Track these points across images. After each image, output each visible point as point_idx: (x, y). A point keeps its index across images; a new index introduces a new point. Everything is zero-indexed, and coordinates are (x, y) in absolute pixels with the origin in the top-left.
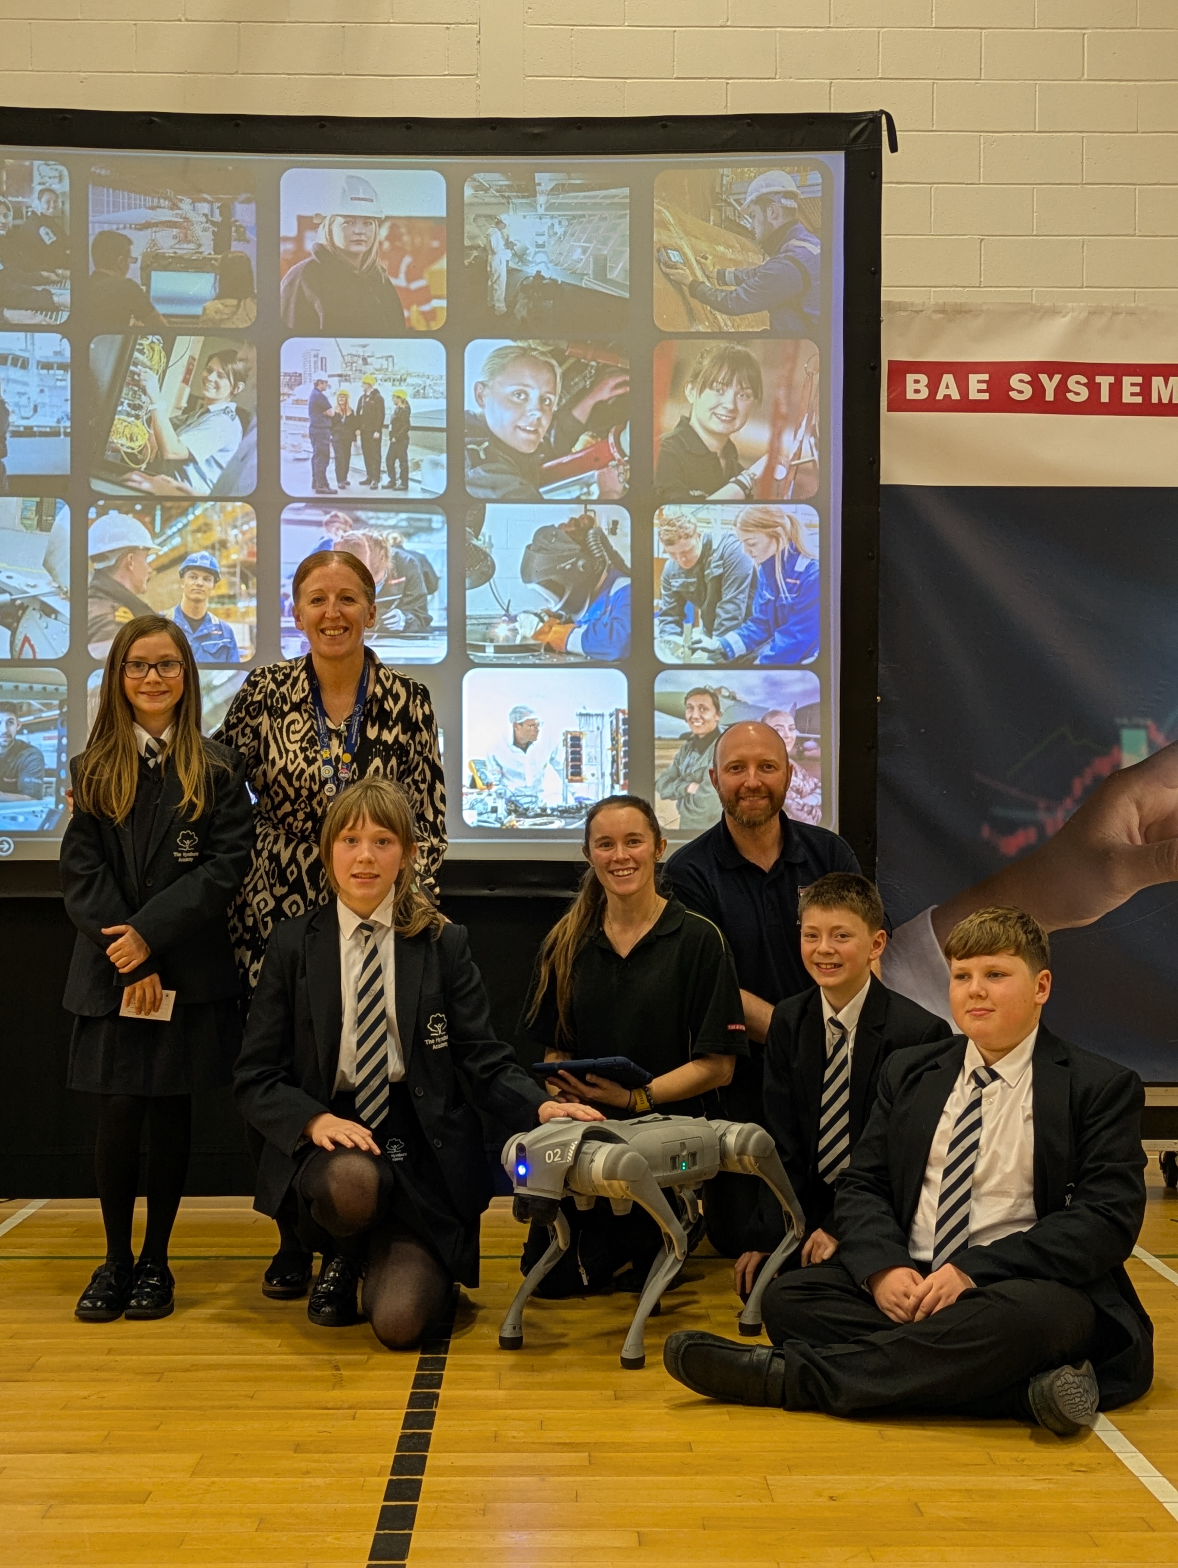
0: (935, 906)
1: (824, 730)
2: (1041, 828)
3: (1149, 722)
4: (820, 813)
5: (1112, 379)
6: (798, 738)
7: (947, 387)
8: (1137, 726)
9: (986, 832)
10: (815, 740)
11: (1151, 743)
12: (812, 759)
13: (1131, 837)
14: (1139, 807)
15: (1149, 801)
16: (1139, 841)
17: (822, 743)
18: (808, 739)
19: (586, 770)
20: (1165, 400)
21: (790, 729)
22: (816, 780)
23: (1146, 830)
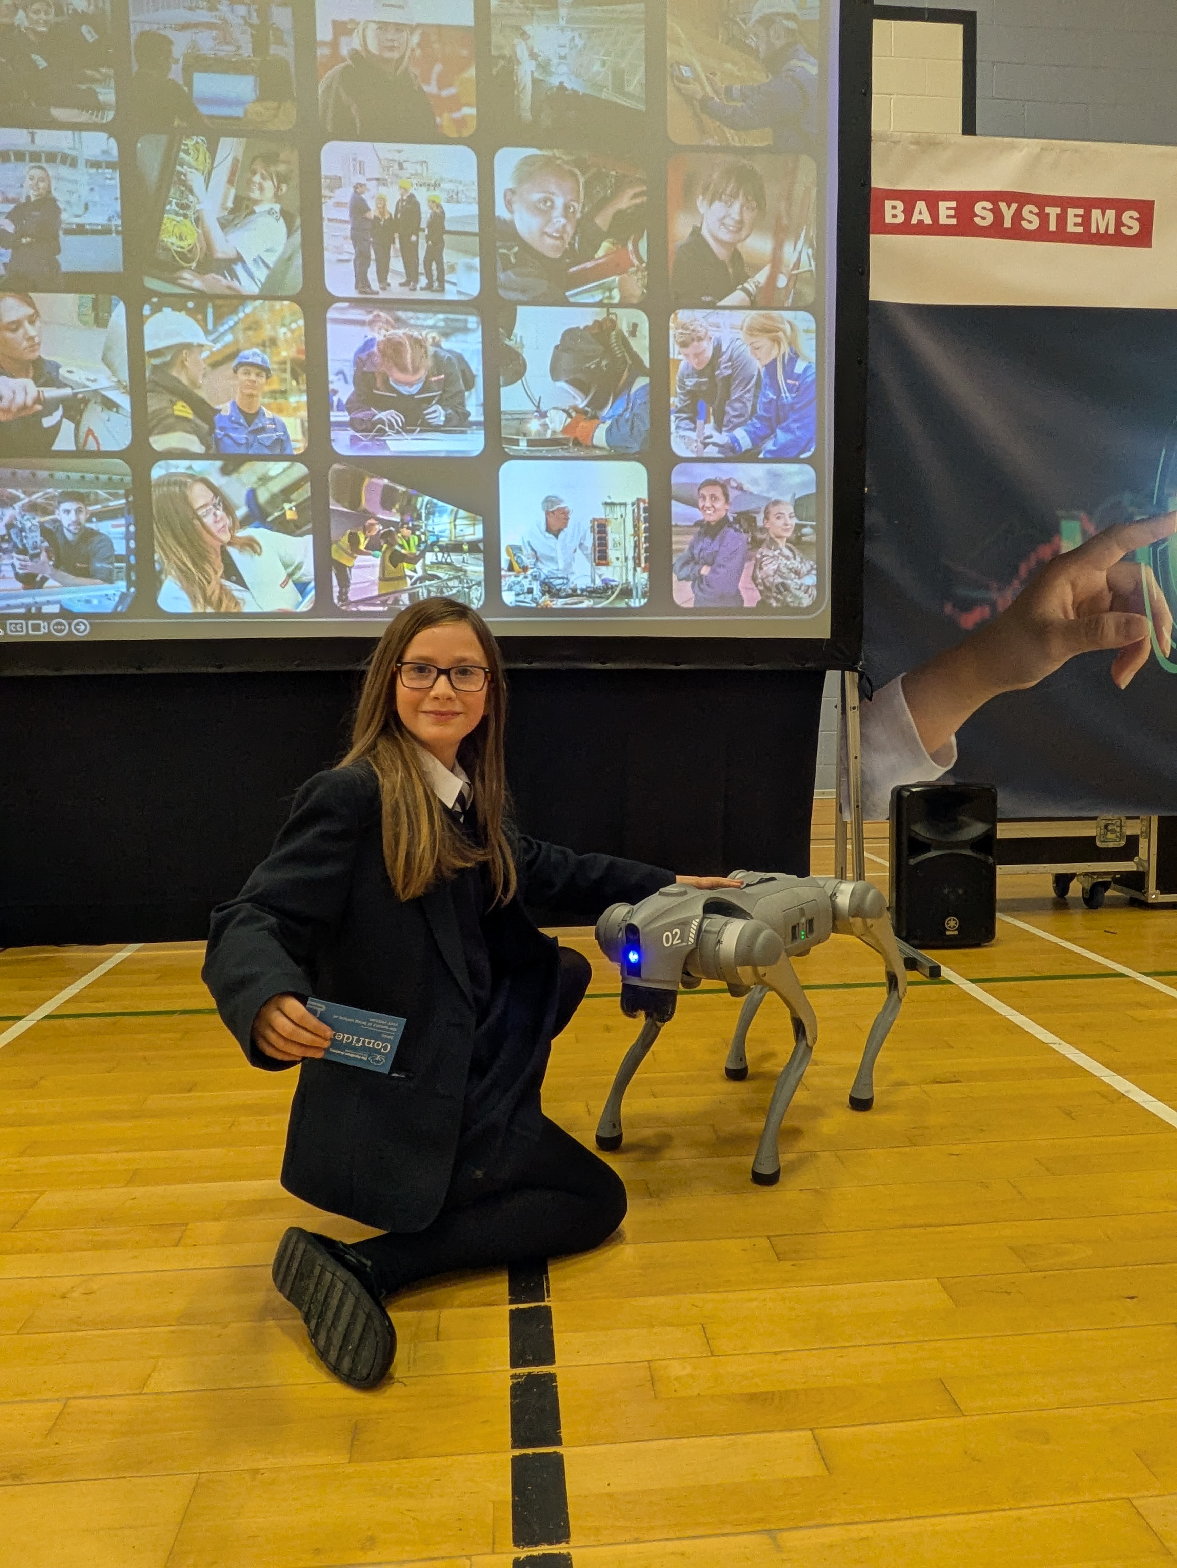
0: (904, 674)
1: (819, 518)
2: (993, 605)
3: (1083, 515)
4: (815, 593)
5: (1058, 210)
6: (797, 525)
7: (920, 213)
8: (1073, 518)
9: (948, 609)
10: (812, 526)
11: (1084, 532)
12: (809, 543)
13: (1065, 612)
14: (1074, 586)
15: (1082, 582)
16: (1072, 616)
17: (817, 530)
18: (805, 526)
19: (612, 554)
20: (1102, 231)
21: (790, 517)
22: (812, 563)
23: (1078, 606)
